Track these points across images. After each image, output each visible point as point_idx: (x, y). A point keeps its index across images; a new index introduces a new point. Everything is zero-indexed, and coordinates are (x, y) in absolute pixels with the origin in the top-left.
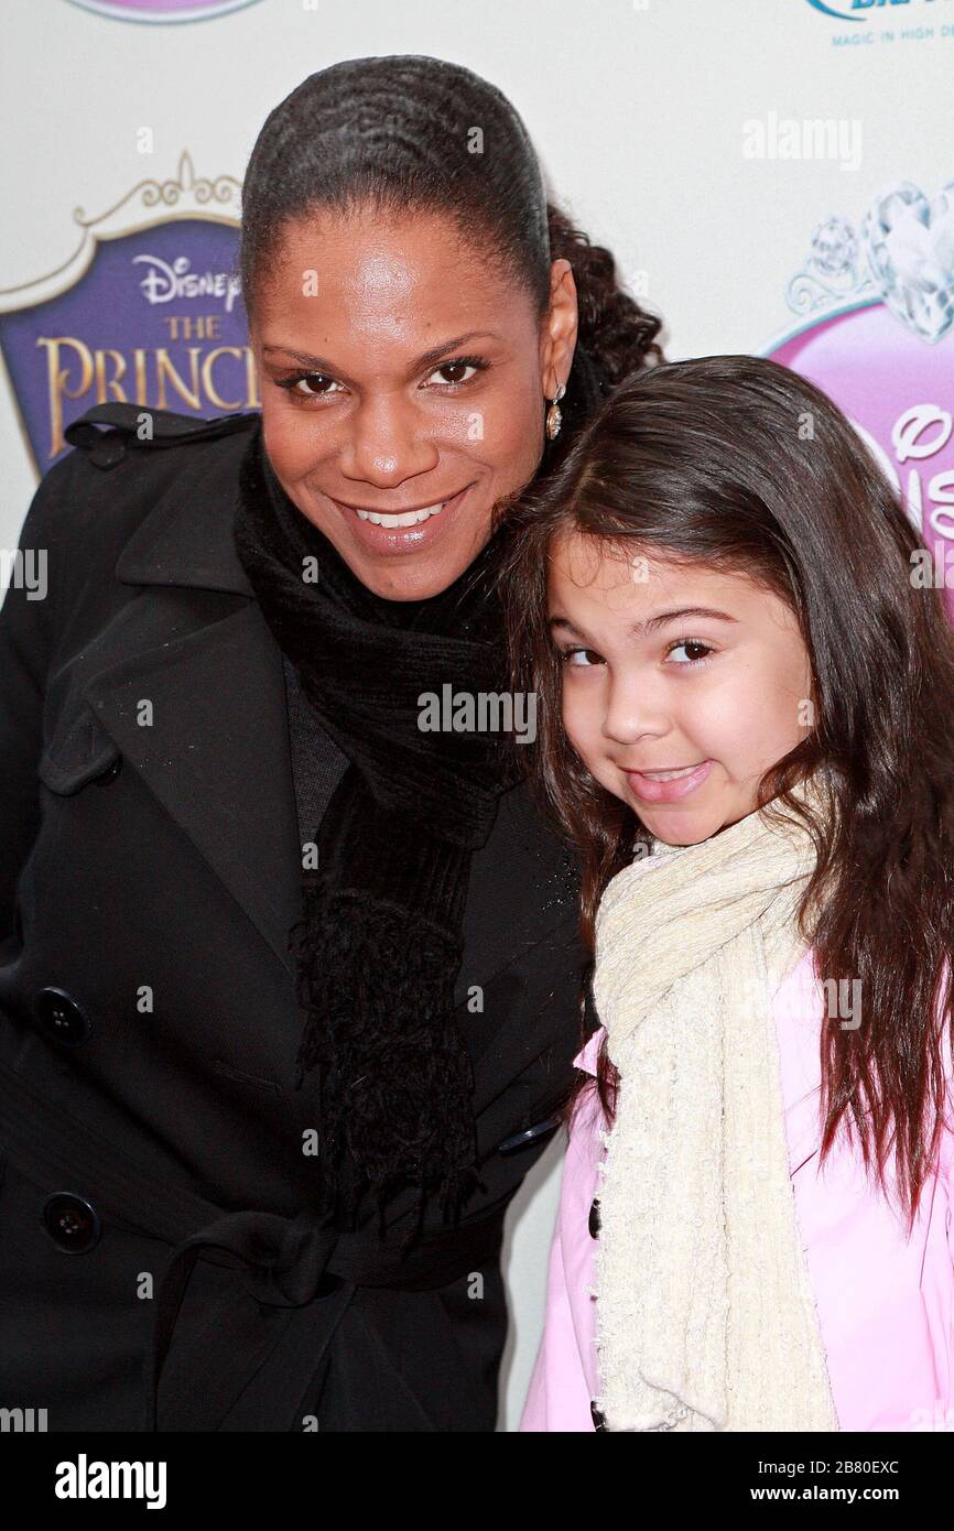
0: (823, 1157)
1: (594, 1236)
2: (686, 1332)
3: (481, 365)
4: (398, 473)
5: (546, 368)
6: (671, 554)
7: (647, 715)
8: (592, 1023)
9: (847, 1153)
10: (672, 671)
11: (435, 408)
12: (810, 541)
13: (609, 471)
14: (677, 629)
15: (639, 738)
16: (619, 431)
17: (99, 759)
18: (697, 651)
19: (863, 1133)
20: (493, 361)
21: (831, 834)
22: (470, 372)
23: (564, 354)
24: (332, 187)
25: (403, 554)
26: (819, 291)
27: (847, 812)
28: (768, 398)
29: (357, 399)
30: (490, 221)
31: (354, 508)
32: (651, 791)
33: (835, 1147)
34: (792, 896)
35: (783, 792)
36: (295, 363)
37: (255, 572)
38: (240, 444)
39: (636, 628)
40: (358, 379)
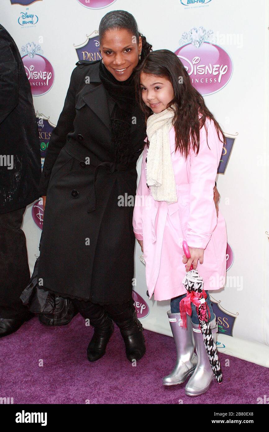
0: (175, 152)
1: (146, 162)
2: (158, 174)
3: (131, 49)
4: (121, 63)
5: (139, 51)
6: (155, 76)
7: (152, 96)
8: (146, 136)
9: (178, 152)
10: (155, 91)
11: (126, 55)
12: (173, 73)
13: (148, 65)
14: (156, 85)
15: (151, 100)
16: (149, 59)
17: (84, 104)
18: (158, 88)
19: (180, 149)
20: (133, 49)
21: (176, 112)
22: (129, 50)
23: (141, 49)
24: (111, 27)
25: (121, 75)
26: (183, 42)
27: (178, 109)
28: (168, 55)
29: (115, 54)
30: (132, 31)
31: (115, 69)
32: (153, 106)
33: (177, 151)
34: (171, 120)
35: (170, 106)
36: (107, 50)
37: (102, 79)
38: (99, 63)
39: (151, 85)
40: (115, 51)
